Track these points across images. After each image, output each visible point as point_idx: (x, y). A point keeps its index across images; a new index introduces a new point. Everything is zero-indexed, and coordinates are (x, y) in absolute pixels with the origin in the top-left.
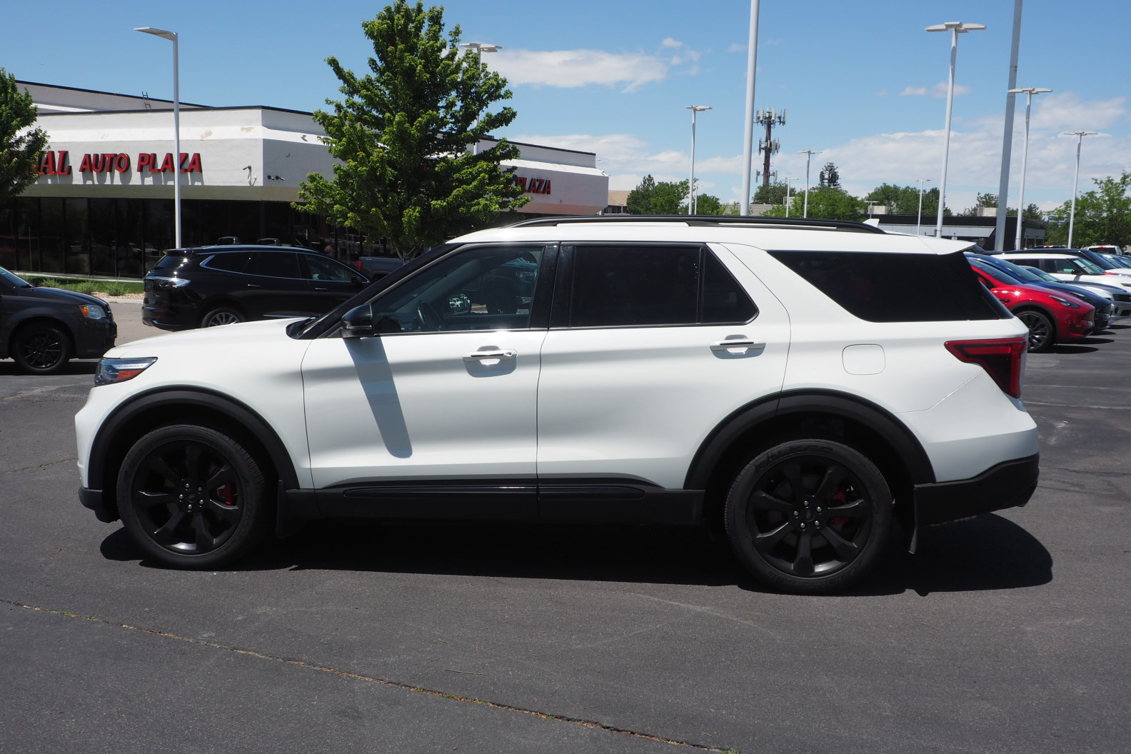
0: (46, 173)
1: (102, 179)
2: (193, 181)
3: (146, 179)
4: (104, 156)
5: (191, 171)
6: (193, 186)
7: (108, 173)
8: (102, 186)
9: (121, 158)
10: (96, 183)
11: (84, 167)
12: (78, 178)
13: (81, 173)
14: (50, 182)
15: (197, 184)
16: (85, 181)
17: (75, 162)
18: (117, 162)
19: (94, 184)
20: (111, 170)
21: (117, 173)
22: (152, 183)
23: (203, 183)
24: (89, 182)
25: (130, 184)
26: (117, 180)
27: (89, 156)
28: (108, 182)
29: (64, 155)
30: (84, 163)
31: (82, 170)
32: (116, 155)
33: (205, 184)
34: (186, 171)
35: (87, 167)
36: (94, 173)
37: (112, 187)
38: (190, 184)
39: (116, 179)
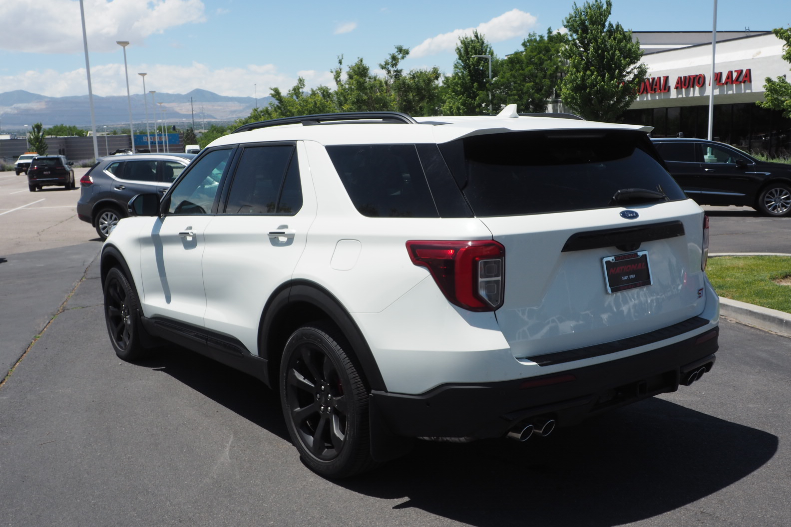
0: (655, 92)
1: (687, 93)
2: (745, 90)
3: (715, 91)
4: (689, 76)
5: (744, 82)
6: (745, 93)
7: (692, 88)
8: (687, 98)
9: (700, 77)
10: (684, 96)
11: (678, 85)
12: (673, 94)
13: (676, 90)
14: (657, 97)
15: (748, 91)
16: (677, 96)
17: (672, 83)
18: (697, 80)
19: (683, 97)
20: (693, 87)
21: (697, 88)
22: (718, 94)
23: (751, 90)
24: (680, 96)
25: (705, 95)
26: (697, 94)
27: (681, 78)
28: (691, 95)
29: (667, 78)
30: (678, 83)
31: (676, 88)
32: (697, 76)
33: (753, 91)
34: (740, 82)
35: (679, 85)
36: (683, 89)
37: (693, 98)
38: (743, 92)
39: (695, 92)
